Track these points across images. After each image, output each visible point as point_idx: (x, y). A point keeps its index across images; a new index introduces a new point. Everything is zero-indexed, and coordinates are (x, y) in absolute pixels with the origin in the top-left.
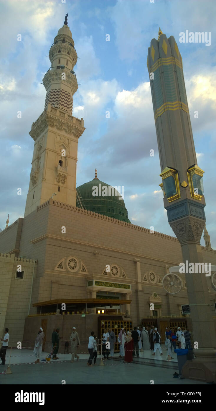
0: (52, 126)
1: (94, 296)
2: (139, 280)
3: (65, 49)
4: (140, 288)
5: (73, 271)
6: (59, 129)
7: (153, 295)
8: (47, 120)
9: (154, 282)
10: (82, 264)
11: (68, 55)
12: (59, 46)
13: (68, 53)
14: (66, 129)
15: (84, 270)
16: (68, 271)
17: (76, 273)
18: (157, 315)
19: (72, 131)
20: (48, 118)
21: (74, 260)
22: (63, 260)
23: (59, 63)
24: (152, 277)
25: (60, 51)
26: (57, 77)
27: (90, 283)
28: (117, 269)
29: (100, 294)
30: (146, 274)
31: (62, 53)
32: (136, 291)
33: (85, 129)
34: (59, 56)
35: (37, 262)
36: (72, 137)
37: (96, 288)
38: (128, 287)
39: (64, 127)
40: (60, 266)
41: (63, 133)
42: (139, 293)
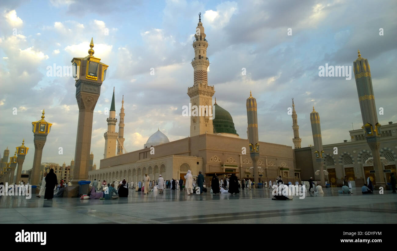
0: (201, 94)
1: (224, 171)
2: (241, 163)
3: (203, 44)
4: (241, 166)
5: (216, 161)
6: (204, 95)
7: (247, 169)
8: (199, 92)
9: (247, 163)
10: (219, 158)
11: (204, 47)
12: (199, 42)
13: (204, 46)
14: (207, 94)
15: (220, 160)
16: (214, 161)
17: (217, 162)
18: (248, 177)
19: (210, 94)
20: (199, 91)
21: (216, 157)
22: (212, 157)
23: (200, 53)
24: (247, 161)
25: (200, 45)
26: (200, 63)
27: (223, 166)
28: (232, 159)
29: (226, 170)
30: (244, 160)
31: (201, 46)
32: (240, 168)
33: (215, 92)
34: (199, 48)
35: (203, 158)
36: (209, 97)
37: (225, 167)
38: (237, 166)
39: (206, 93)
40: (212, 160)
41: (205, 96)
42: (241, 168)
